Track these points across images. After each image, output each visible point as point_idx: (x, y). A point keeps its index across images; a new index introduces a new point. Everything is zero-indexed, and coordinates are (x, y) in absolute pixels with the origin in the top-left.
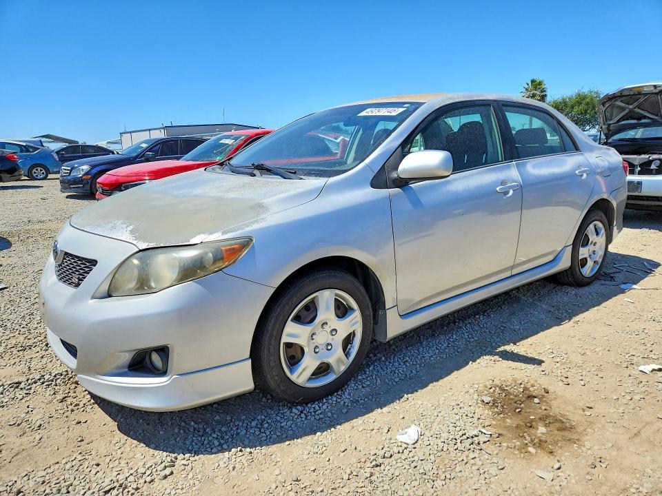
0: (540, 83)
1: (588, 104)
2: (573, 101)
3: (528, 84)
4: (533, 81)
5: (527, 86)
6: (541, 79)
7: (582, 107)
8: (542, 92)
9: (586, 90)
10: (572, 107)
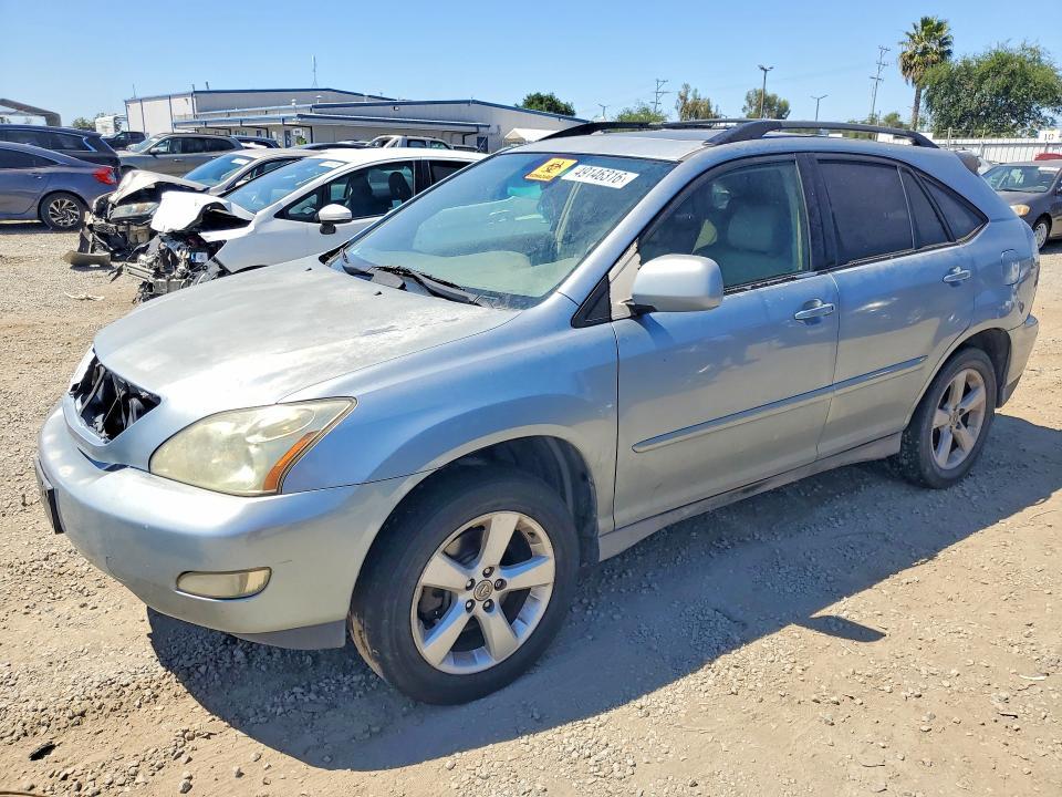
0: (940, 27)
1: (1013, 73)
2: (984, 68)
3: (915, 27)
4: (925, 22)
5: (913, 31)
6: (941, 18)
7: (1001, 80)
8: (941, 44)
9: (1014, 47)
10: (982, 79)
